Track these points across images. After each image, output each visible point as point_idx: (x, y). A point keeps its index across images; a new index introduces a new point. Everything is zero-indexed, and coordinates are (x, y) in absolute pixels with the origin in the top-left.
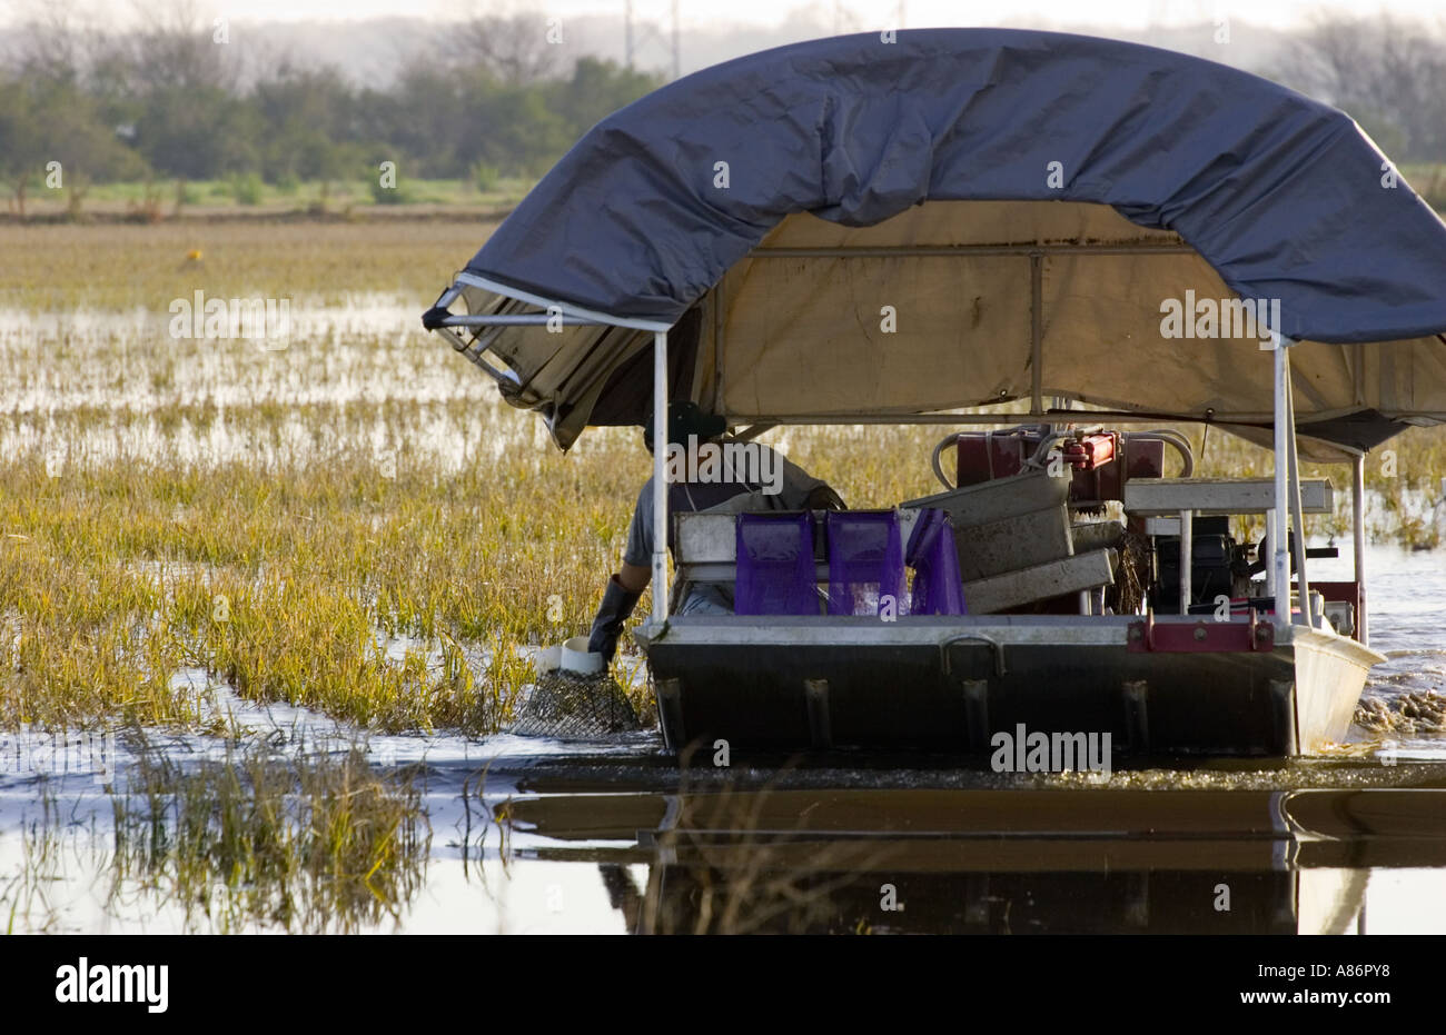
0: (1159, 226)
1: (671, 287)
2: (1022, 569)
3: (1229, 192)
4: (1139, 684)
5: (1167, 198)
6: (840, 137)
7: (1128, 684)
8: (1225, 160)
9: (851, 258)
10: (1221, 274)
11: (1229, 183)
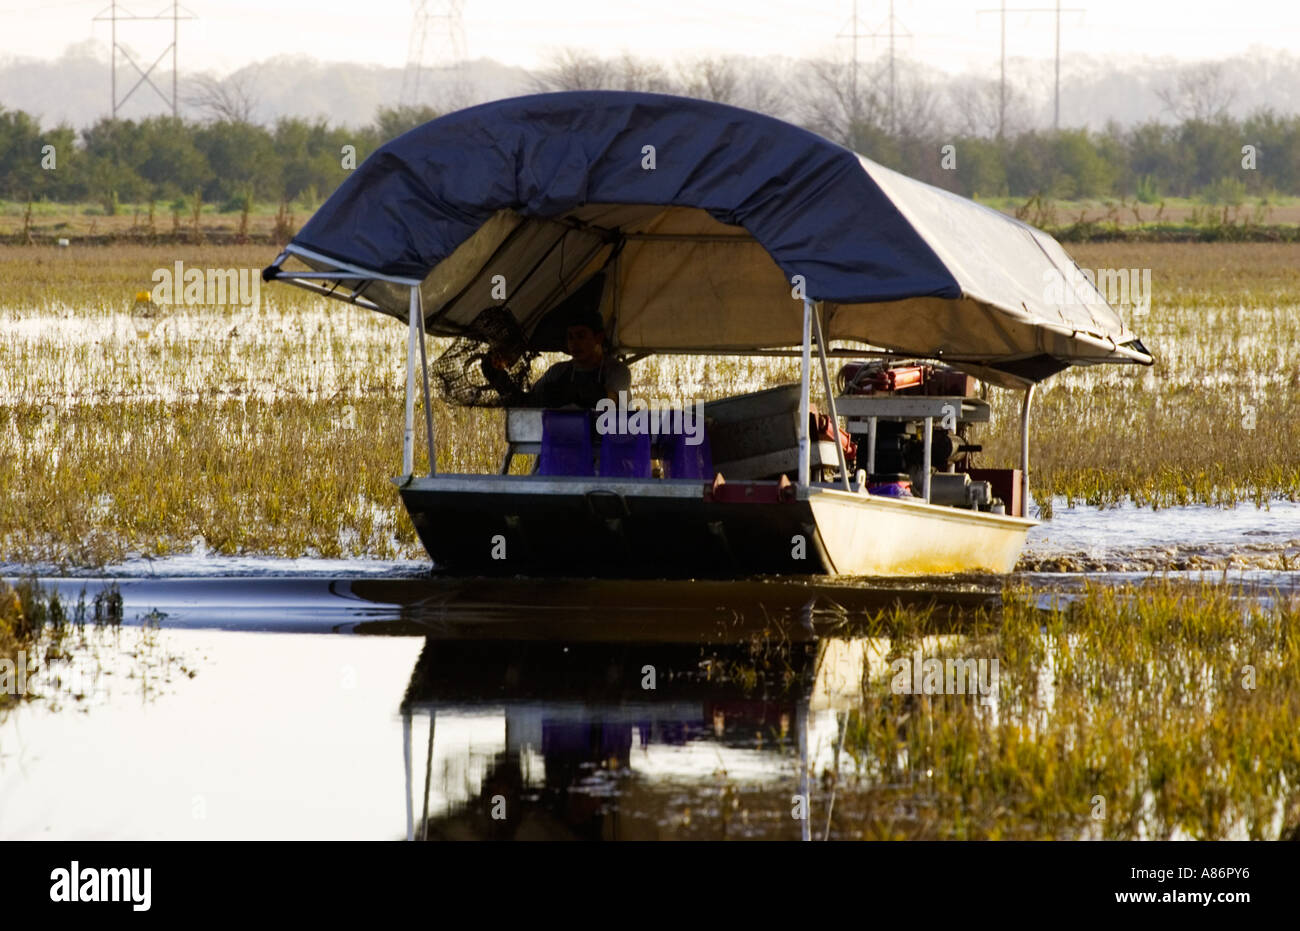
0: (733, 223)
1: (419, 256)
2: (764, 453)
3: (776, 203)
4: (717, 524)
5: (738, 204)
6: (527, 160)
7: (711, 524)
8: (775, 182)
9: (706, 242)
10: (772, 256)
11: (776, 197)
